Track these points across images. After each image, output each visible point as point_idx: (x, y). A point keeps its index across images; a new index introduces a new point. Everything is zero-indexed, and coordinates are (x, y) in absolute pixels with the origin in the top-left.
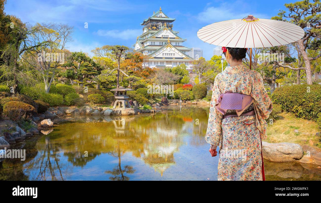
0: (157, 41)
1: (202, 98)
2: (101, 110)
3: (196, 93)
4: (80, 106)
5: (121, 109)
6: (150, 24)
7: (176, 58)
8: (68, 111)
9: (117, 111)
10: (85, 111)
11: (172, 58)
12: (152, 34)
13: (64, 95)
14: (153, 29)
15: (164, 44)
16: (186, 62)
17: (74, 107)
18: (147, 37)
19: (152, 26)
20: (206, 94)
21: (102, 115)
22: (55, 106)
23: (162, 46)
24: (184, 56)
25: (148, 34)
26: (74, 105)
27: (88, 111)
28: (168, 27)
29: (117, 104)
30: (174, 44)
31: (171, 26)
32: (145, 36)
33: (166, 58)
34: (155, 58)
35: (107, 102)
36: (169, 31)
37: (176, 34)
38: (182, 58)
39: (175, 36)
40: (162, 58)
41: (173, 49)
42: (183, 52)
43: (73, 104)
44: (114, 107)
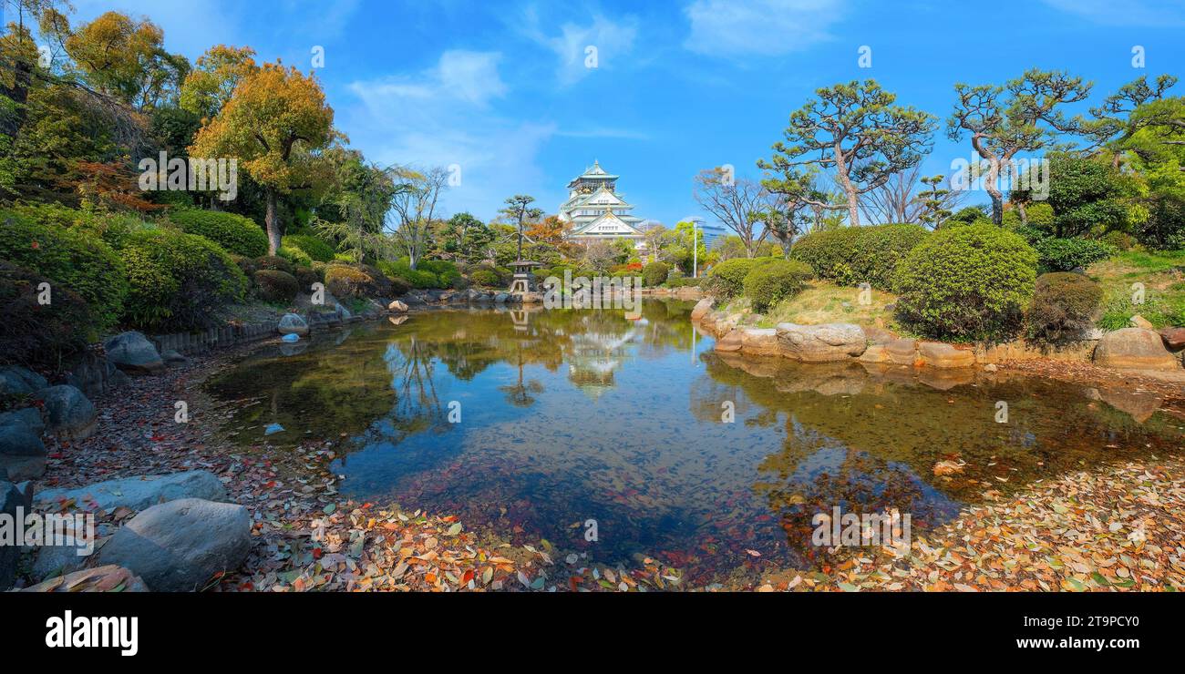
0: (591, 209)
1: (659, 284)
2: (492, 294)
3: (650, 276)
4: (461, 289)
5: (522, 293)
6: (580, 185)
7: (619, 233)
8: (443, 297)
9: (515, 296)
10: (467, 296)
11: (613, 234)
12: (583, 199)
13: (439, 273)
14: (585, 193)
15: (601, 213)
16: (634, 239)
17: (453, 291)
18: (575, 203)
19: (584, 188)
20: (666, 277)
21: (492, 302)
22: (425, 288)
23: (598, 216)
24: (632, 230)
25: (576, 200)
26: (452, 288)
27: (472, 296)
28: (607, 188)
29: (517, 287)
30: (617, 213)
31: (612, 188)
32: (572, 202)
33: (604, 234)
34: (587, 233)
35: (503, 284)
36: (610, 194)
37: (620, 198)
38: (630, 233)
39: (618, 202)
40: (597, 234)
41: (616, 220)
42: (630, 223)
43: (450, 286)
44: (512, 291)
